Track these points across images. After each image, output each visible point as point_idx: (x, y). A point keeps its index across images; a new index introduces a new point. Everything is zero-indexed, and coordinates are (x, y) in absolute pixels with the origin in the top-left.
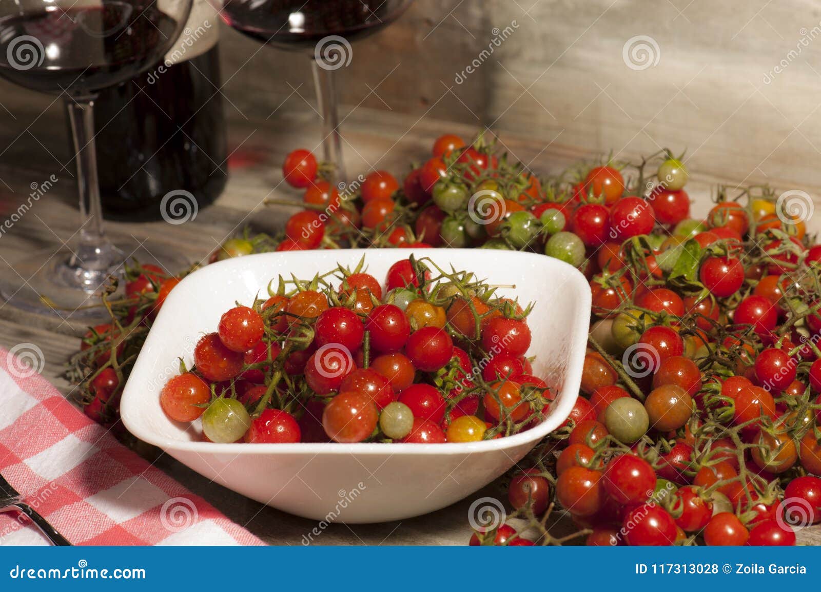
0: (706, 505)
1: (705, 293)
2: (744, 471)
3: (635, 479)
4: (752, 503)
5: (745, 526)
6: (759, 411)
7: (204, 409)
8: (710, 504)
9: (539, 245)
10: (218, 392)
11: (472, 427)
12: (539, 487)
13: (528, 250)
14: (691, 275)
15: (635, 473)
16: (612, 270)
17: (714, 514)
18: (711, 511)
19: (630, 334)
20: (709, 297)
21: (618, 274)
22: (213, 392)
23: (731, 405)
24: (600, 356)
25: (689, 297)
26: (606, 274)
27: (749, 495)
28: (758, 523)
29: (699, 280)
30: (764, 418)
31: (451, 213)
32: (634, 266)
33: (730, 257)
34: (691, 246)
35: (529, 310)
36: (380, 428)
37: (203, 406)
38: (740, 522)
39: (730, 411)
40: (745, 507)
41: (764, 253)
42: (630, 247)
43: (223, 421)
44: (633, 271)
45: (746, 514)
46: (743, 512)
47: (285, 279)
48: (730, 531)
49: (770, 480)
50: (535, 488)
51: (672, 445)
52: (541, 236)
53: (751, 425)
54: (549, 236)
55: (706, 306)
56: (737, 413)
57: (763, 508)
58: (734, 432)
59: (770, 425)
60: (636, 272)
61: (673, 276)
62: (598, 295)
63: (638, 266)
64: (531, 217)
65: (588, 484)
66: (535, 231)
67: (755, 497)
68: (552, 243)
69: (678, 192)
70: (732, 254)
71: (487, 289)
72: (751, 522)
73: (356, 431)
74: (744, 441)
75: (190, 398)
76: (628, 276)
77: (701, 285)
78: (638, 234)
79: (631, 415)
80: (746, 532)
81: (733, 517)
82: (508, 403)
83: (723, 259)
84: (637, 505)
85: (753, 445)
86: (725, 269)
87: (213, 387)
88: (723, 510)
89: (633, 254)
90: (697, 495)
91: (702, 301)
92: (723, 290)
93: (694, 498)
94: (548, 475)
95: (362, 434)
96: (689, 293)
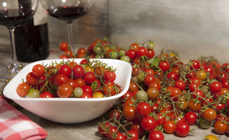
0: (164, 118)
1: (160, 70)
2: (175, 109)
3: (145, 109)
4: (177, 118)
5: (175, 124)
6: (177, 94)
7: (28, 92)
8: (165, 118)
9: (119, 58)
10: (32, 87)
11: (100, 95)
12: (118, 114)
13: (116, 59)
14: (156, 65)
15: (145, 107)
16: (137, 64)
17: (167, 120)
18: (166, 120)
19: (142, 78)
20: (161, 71)
21: (138, 65)
22: (31, 87)
23: (170, 93)
24: (134, 83)
25: (156, 71)
26: (135, 65)
27: (176, 116)
28: (178, 124)
29: (159, 67)
30: (179, 96)
31: (98, 54)
32: (142, 63)
33: (166, 61)
34: (157, 58)
35: (115, 70)
36: (73, 94)
37: (28, 91)
38: (174, 123)
39: (170, 94)
40: (175, 119)
41: (174, 62)
42: (142, 59)
43: (33, 95)
44: (142, 65)
45: (175, 121)
46: (174, 120)
47: (54, 63)
48: (171, 125)
49: (182, 112)
50: (117, 115)
51: (154, 104)
52: (119, 56)
53: (175, 97)
54: (121, 56)
55: (160, 73)
56: (171, 95)
57: (180, 119)
58: (171, 99)
59: (181, 98)
60: (143, 65)
61: (152, 66)
62: (134, 69)
63: (143, 63)
64: (117, 52)
65: (131, 111)
66: (118, 55)
67: (178, 116)
68: (122, 58)
69: (152, 50)
70: (167, 60)
71: (105, 64)
72: (177, 123)
73: (66, 94)
74: (174, 101)
75: (24, 89)
76: (141, 66)
77: (159, 68)
78: (143, 55)
79: (143, 95)
80: (175, 126)
81: (171, 121)
82: (110, 89)
83: (165, 61)
84: (146, 116)
85: (177, 102)
86: (165, 64)
87: (31, 86)
88: (168, 120)
89: (142, 60)
90: (162, 115)
91: (159, 72)
92: (165, 69)
93: (161, 116)
94: (120, 111)
95: (68, 95)
96: (156, 70)
